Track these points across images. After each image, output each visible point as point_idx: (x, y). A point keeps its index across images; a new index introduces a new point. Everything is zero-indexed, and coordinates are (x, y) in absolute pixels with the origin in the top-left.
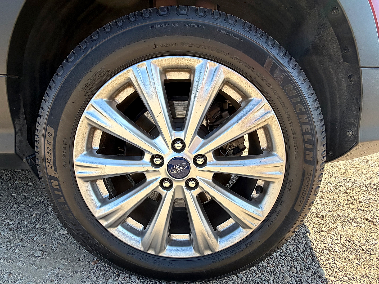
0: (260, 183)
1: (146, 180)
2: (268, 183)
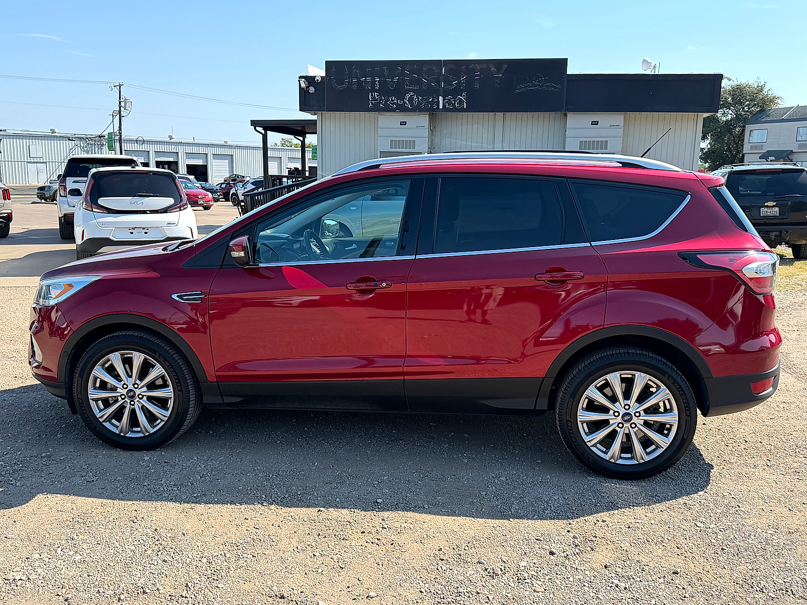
0: (668, 426)
1: (609, 423)
2: (671, 426)
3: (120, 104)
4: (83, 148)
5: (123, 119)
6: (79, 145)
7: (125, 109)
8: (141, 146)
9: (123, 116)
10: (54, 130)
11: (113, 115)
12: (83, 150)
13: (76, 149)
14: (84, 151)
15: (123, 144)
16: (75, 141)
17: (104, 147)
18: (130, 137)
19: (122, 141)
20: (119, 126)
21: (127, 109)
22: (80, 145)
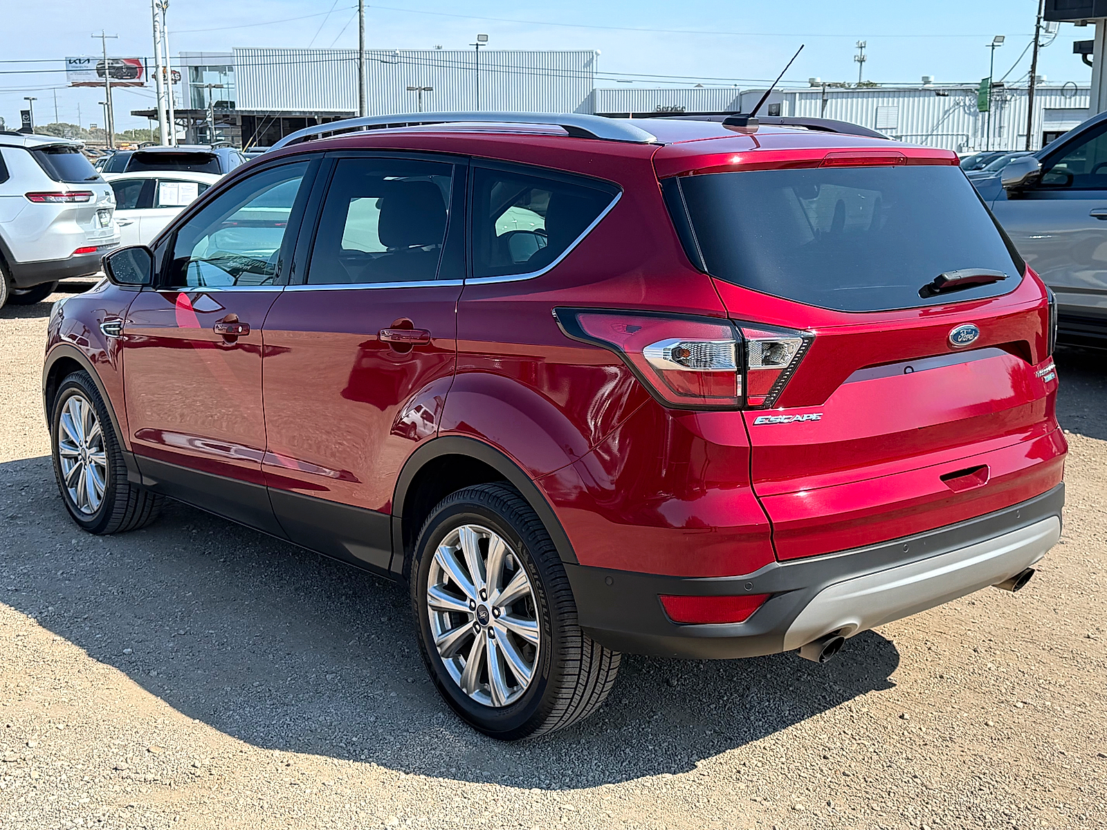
3: (1038, 22)
4: (969, 109)
5: (1040, 50)
6: (962, 104)
7: (1047, 31)
8: (1068, 100)
9: (1043, 45)
10: (927, 78)
11: (993, 45)
12: (968, 112)
13: (956, 111)
14: (969, 114)
15: (1034, 98)
16: (947, 95)
17: (1007, 105)
18: (1051, 84)
19: (1035, 91)
20: (1031, 63)
21: (1050, 30)
22: (964, 103)
